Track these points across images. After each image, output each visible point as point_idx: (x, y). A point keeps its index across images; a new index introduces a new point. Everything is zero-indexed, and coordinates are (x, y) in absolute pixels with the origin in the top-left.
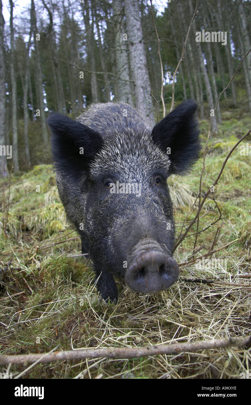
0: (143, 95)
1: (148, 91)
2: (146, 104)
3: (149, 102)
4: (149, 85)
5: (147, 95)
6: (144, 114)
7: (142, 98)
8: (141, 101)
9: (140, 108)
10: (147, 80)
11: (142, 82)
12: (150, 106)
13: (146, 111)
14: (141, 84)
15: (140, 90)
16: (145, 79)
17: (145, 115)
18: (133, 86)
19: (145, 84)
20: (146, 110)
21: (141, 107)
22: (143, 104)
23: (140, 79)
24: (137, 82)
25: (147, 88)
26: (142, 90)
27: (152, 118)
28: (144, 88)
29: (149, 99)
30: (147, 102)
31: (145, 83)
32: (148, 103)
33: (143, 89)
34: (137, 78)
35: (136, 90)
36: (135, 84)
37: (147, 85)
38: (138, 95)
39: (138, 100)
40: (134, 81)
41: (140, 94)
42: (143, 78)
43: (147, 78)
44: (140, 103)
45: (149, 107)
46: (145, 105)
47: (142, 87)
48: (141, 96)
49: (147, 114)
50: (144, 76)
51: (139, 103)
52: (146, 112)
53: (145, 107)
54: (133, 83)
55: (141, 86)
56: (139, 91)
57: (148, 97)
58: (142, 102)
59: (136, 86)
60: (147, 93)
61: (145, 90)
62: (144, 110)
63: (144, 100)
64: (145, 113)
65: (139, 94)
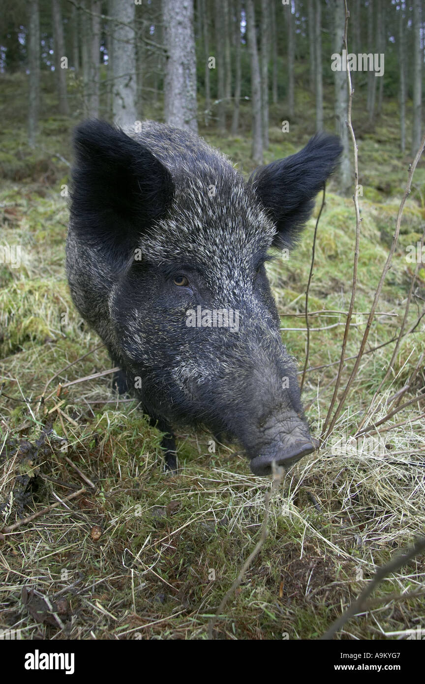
0: (181, 80)
1: (191, 74)
2: (186, 100)
3: (192, 95)
4: (194, 63)
5: (190, 81)
6: (180, 118)
7: (179, 86)
8: (177, 91)
9: (173, 105)
10: (191, 52)
11: (182, 54)
12: (192, 104)
13: (185, 112)
14: (180, 57)
15: (177, 69)
16: (189, 49)
17: (183, 121)
18: (164, 59)
19: (189, 58)
20: (185, 110)
21: (177, 103)
22: (181, 98)
23: (181, 48)
24: (173, 51)
25: (191, 68)
26: (180, 71)
27: (193, 127)
28: (186, 66)
29: (192, 90)
30: (188, 94)
31: (188, 56)
32: (189, 98)
33: (184, 69)
34: (173, 44)
35: (169, 66)
36: (169, 54)
37: (192, 62)
38: (172, 79)
39: (171, 87)
40: (167, 47)
41: (178, 78)
42: (186, 47)
43: (192, 47)
44: (176, 95)
45: (190, 106)
46: (183, 100)
47: (182, 64)
48: (179, 82)
49: (187, 119)
50: (188, 42)
51: (173, 94)
52: (184, 115)
53: (184, 105)
54: (166, 51)
55: (180, 62)
56: (175, 70)
57: (191, 86)
58: (180, 94)
59: (170, 60)
60: (189, 77)
61: (187, 71)
62: (182, 109)
63: (183, 91)
64: (183, 117)
65: (174, 77)
